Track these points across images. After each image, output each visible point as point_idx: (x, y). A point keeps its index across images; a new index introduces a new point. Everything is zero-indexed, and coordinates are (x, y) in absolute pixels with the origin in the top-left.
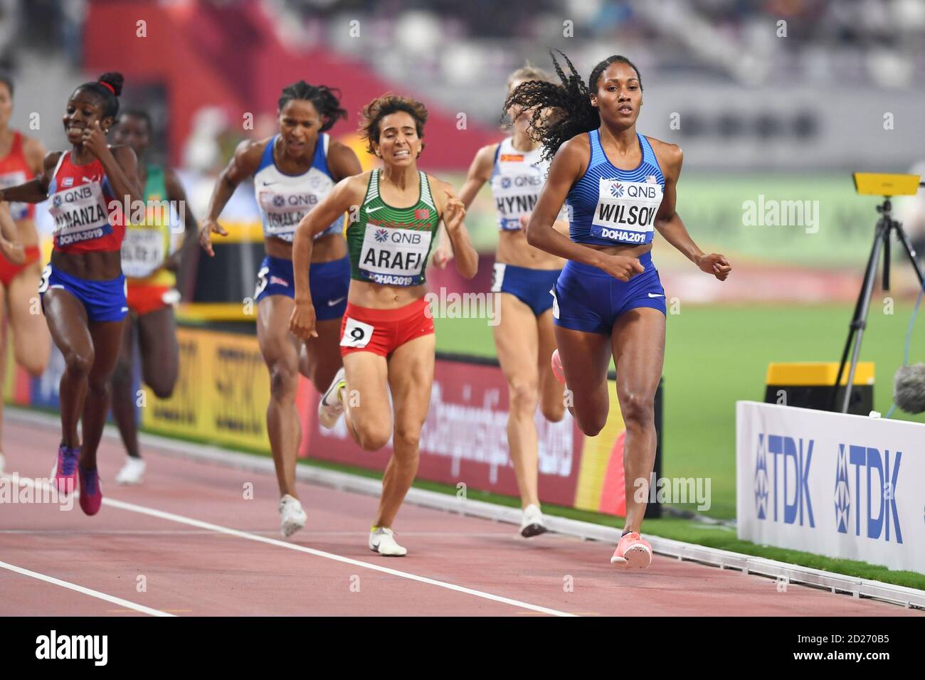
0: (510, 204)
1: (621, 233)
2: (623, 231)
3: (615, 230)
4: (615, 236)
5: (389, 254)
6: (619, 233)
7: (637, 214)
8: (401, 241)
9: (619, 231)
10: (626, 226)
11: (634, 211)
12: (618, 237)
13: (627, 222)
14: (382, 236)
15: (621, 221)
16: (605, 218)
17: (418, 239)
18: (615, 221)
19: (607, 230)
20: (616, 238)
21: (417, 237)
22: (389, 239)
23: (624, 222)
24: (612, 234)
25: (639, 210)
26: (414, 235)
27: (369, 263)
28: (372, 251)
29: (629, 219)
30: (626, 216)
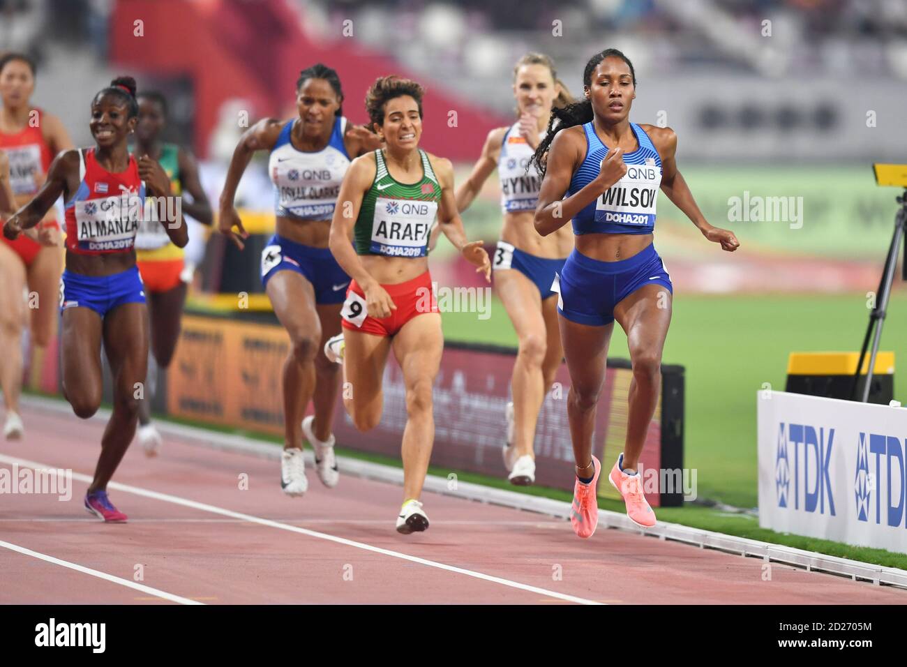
0: (514, 185)
1: (625, 215)
3: (618, 213)
4: (620, 219)
5: (399, 226)
6: (623, 216)
7: (638, 196)
8: (410, 212)
9: (623, 214)
11: (635, 193)
12: (622, 220)
13: (629, 205)
14: (393, 208)
15: (623, 204)
16: (608, 202)
17: (426, 210)
18: (618, 205)
19: (611, 214)
20: (620, 221)
21: (424, 208)
22: (400, 211)
24: (616, 218)
25: (640, 192)
26: (422, 206)
27: (381, 236)
28: (383, 223)
29: (631, 202)
30: (628, 198)
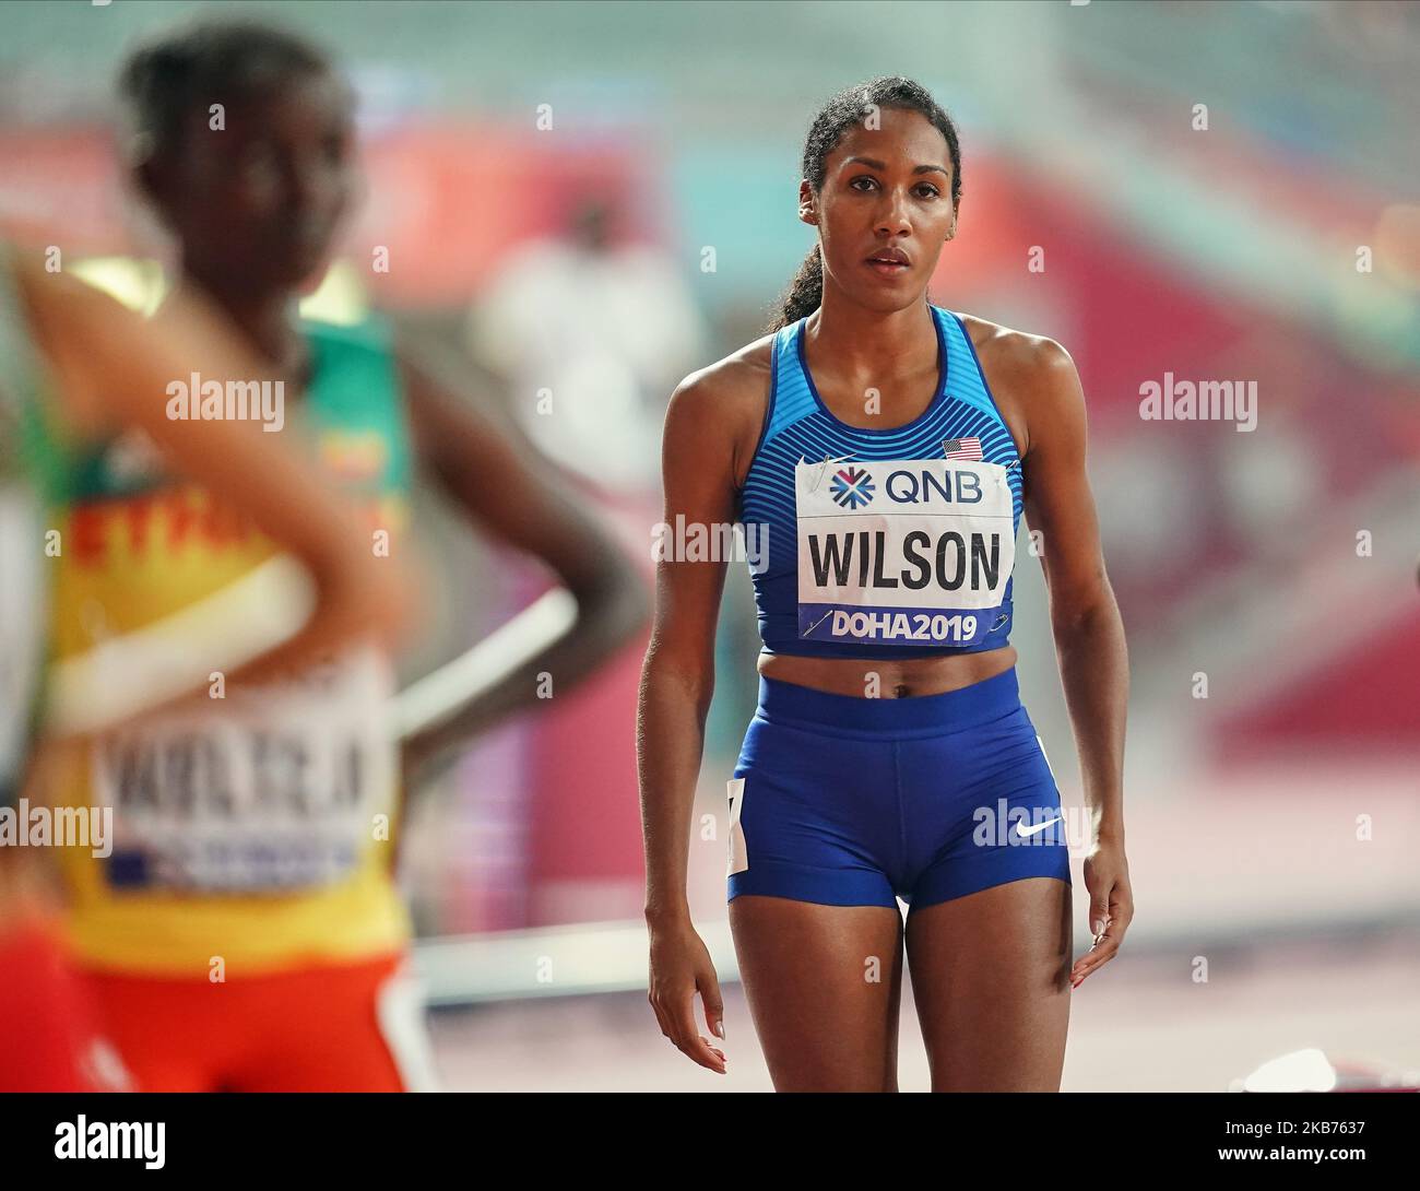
1: (887, 617)
2: (893, 611)
3: (867, 610)
4: (870, 626)
6: (880, 619)
7: (930, 555)
9: (880, 612)
10: (902, 597)
11: (917, 545)
12: (879, 631)
13: (900, 582)
15: (880, 582)
16: (832, 578)
18: (863, 583)
19: (844, 615)
20: (873, 635)
23: (893, 583)
24: (859, 625)
25: (934, 543)
29: (906, 575)
30: (895, 563)
